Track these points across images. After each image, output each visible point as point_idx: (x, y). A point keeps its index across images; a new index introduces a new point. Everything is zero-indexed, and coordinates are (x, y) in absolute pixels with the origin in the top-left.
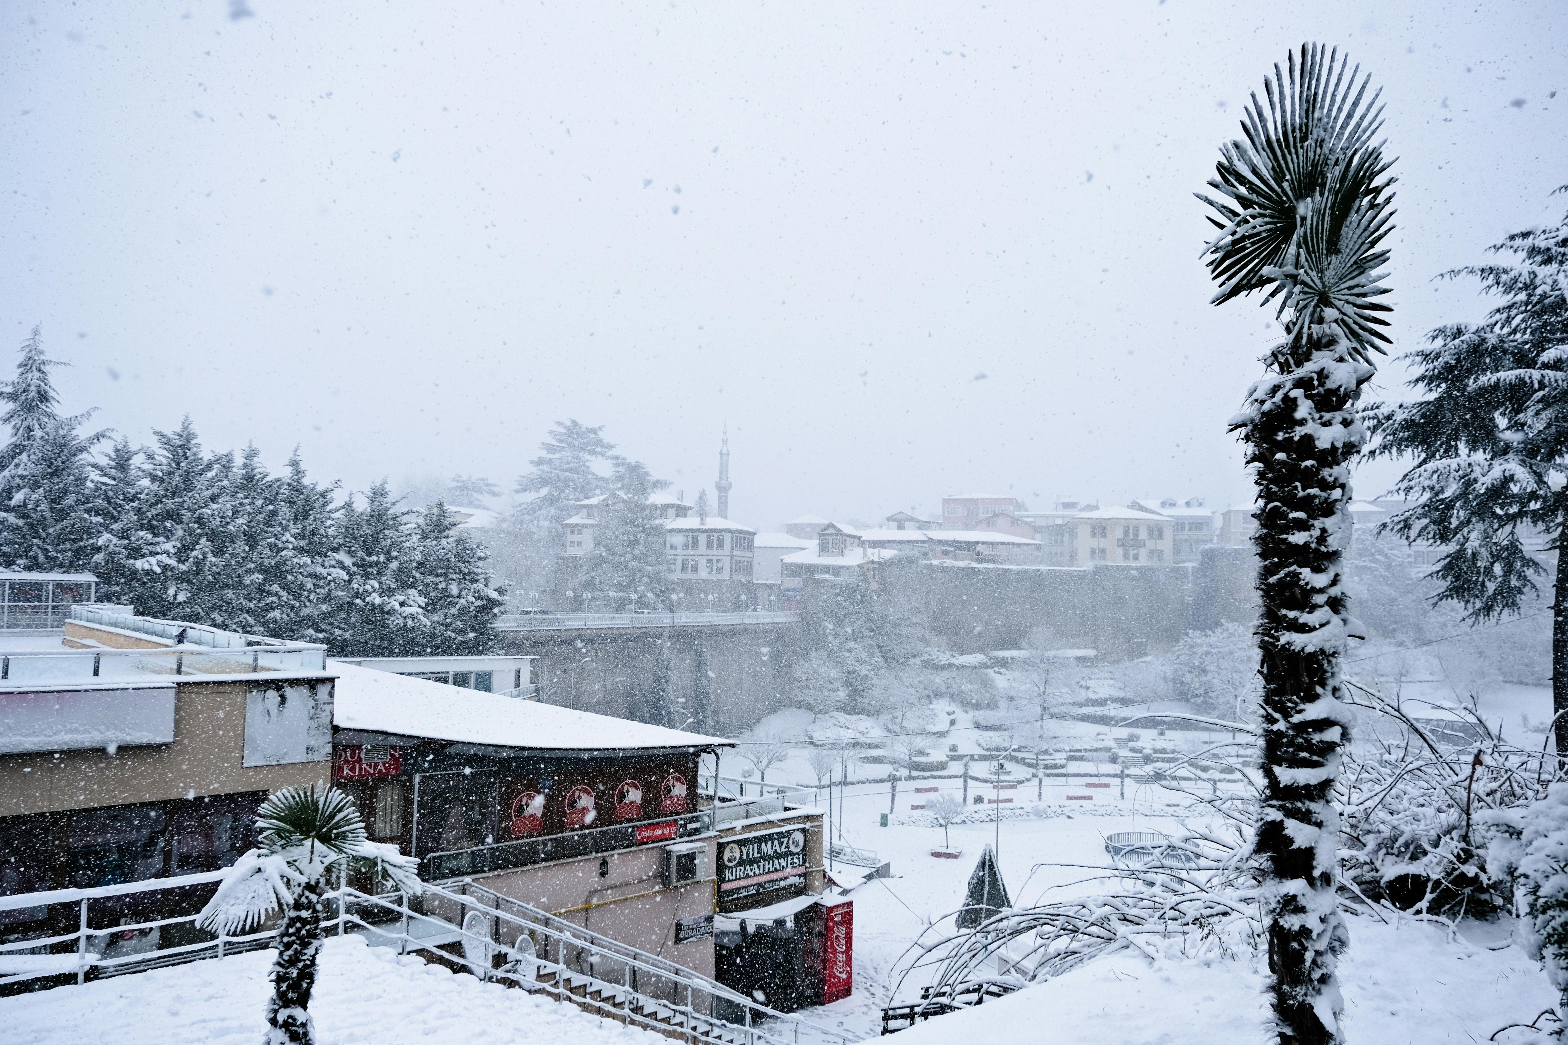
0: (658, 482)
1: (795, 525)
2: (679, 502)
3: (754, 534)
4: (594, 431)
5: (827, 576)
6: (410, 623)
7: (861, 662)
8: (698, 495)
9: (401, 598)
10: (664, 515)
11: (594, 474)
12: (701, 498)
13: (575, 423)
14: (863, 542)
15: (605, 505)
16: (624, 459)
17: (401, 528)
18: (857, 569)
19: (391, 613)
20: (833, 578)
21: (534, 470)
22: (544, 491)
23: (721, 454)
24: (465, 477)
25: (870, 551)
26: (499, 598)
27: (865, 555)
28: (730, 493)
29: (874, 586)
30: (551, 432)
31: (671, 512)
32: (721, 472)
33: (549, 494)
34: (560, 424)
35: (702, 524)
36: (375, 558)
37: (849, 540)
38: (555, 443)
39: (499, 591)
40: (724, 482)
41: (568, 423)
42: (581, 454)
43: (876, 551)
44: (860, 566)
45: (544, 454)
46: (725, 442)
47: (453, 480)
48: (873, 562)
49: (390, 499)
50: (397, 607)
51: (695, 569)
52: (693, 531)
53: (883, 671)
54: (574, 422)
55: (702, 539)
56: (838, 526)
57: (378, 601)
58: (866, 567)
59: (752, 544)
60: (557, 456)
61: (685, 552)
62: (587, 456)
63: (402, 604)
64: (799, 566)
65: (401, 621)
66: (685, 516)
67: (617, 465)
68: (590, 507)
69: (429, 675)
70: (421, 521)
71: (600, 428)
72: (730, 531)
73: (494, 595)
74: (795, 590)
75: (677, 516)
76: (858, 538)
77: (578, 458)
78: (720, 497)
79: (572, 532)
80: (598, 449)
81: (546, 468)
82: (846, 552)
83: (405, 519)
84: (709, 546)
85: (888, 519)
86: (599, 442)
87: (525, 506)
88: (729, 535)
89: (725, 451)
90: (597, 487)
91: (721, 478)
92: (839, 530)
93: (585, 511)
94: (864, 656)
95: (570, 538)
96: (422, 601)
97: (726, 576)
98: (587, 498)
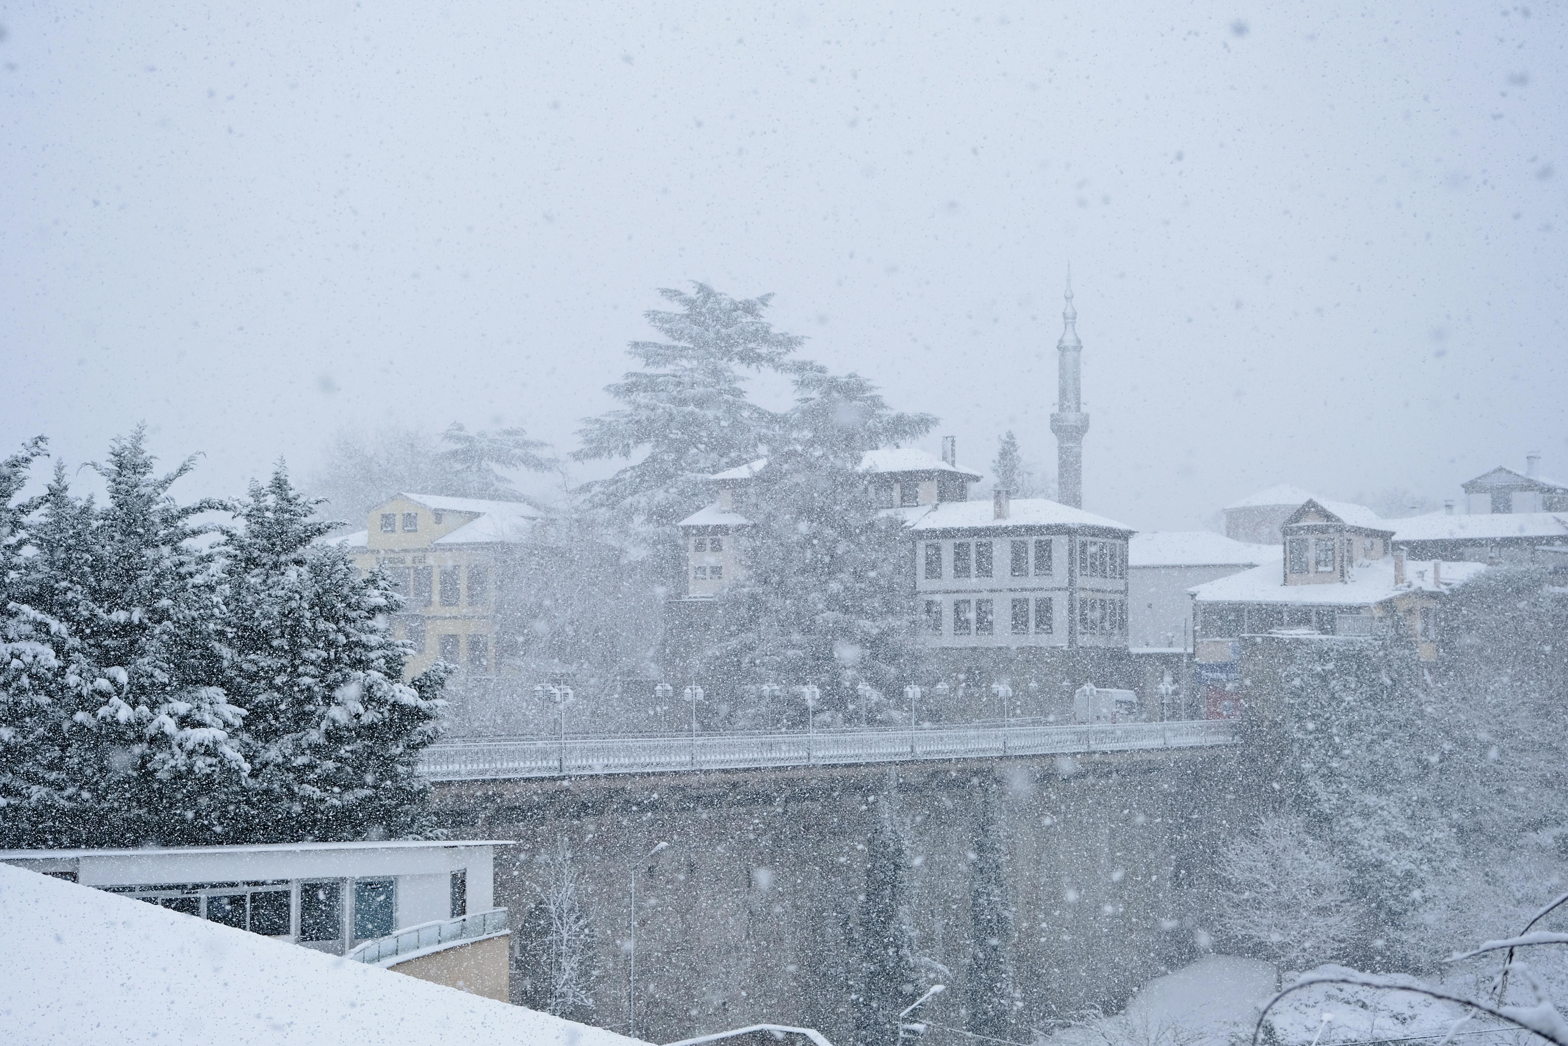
0: (900, 418)
1: (1247, 512)
2: (946, 467)
3: (1125, 536)
4: (749, 308)
5: (1302, 632)
6: (201, 764)
7: (1395, 840)
8: (997, 448)
9: (182, 707)
10: (909, 498)
11: (756, 409)
12: (1004, 454)
13: (705, 291)
14: (1396, 546)
15: (766, 480)
16: (822, 370)
17: (185, 544)
18: (1378, 613)
19: (160, 740)
20: (1317, 636)
21: (622, 406)
22: (641, 453)
23: (1062, 349)
24: (471, 431)
25: (1412, 568)
26: (423, 704)
27: (1399, 579)
28: (1087, 439)
29: (1426, 652)
30: (653, 316)
31: (928, 490)
32: (1063, 393)
33: (653, 458)
34: (672, 294)
35: (998, 516)
36: (120, 616)
37: (1359, 543)
38: (662, 339)
39: (421, 687)
40: (1071, 418)
41: (691, 292)
42: (723, 364)
43: (1428, 566)
44: (1387, 605)
45: (637, 365)
46: (1070, 319)
47: (448, 436)
48: (1420, 594)
49: (158, 473)
50: (170, 727)
51: (984, 625)
52: (975, 532)
53: (1453, 864)
54: (702, 288)
55: (1001, 551)
56: (1332, 507)
57: (125, 713)
58: (1403, 606)
59: (1125, 560)
60: (669, 369)
61: (958, 584)
62: (737, 368)
63: (184, 721)
64: (1238, 609)
65: (180, 760)
66: (962, 498)
67: (803, 384)
68: (735, 484)
69: (152, 894)
70: (240, 527)
71: (764, 300)
72: (1069, 531)
73: (409, 697)
74: (1223, 667)
75: (942, 498)
76: (1385, 536)
77: (715, 372)
78: (1063, 451)
79: (700, 547)
80: (764, 350)
81: (642, 398)
82: (1353, 571)
83: (193, 522)
84: (1018, 567)
85: (1470, 487)
86: (764, 335)
87: (597, 489)
88: (1064, 539)
89: (1069, 340)
90: (760, 439)
91: (1062, 408)
92: (1328, 516)
93: (726, 495)
94: (1400, 826)
95: (694, 559)
96: (234, 714)
97: (1060, 639)
98: (734, 463)
